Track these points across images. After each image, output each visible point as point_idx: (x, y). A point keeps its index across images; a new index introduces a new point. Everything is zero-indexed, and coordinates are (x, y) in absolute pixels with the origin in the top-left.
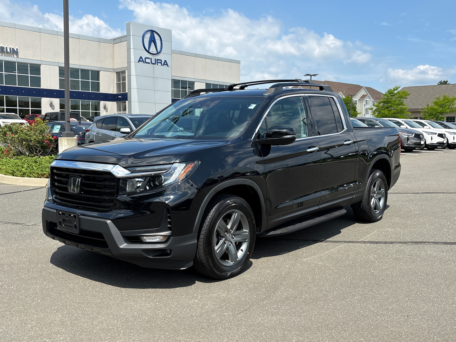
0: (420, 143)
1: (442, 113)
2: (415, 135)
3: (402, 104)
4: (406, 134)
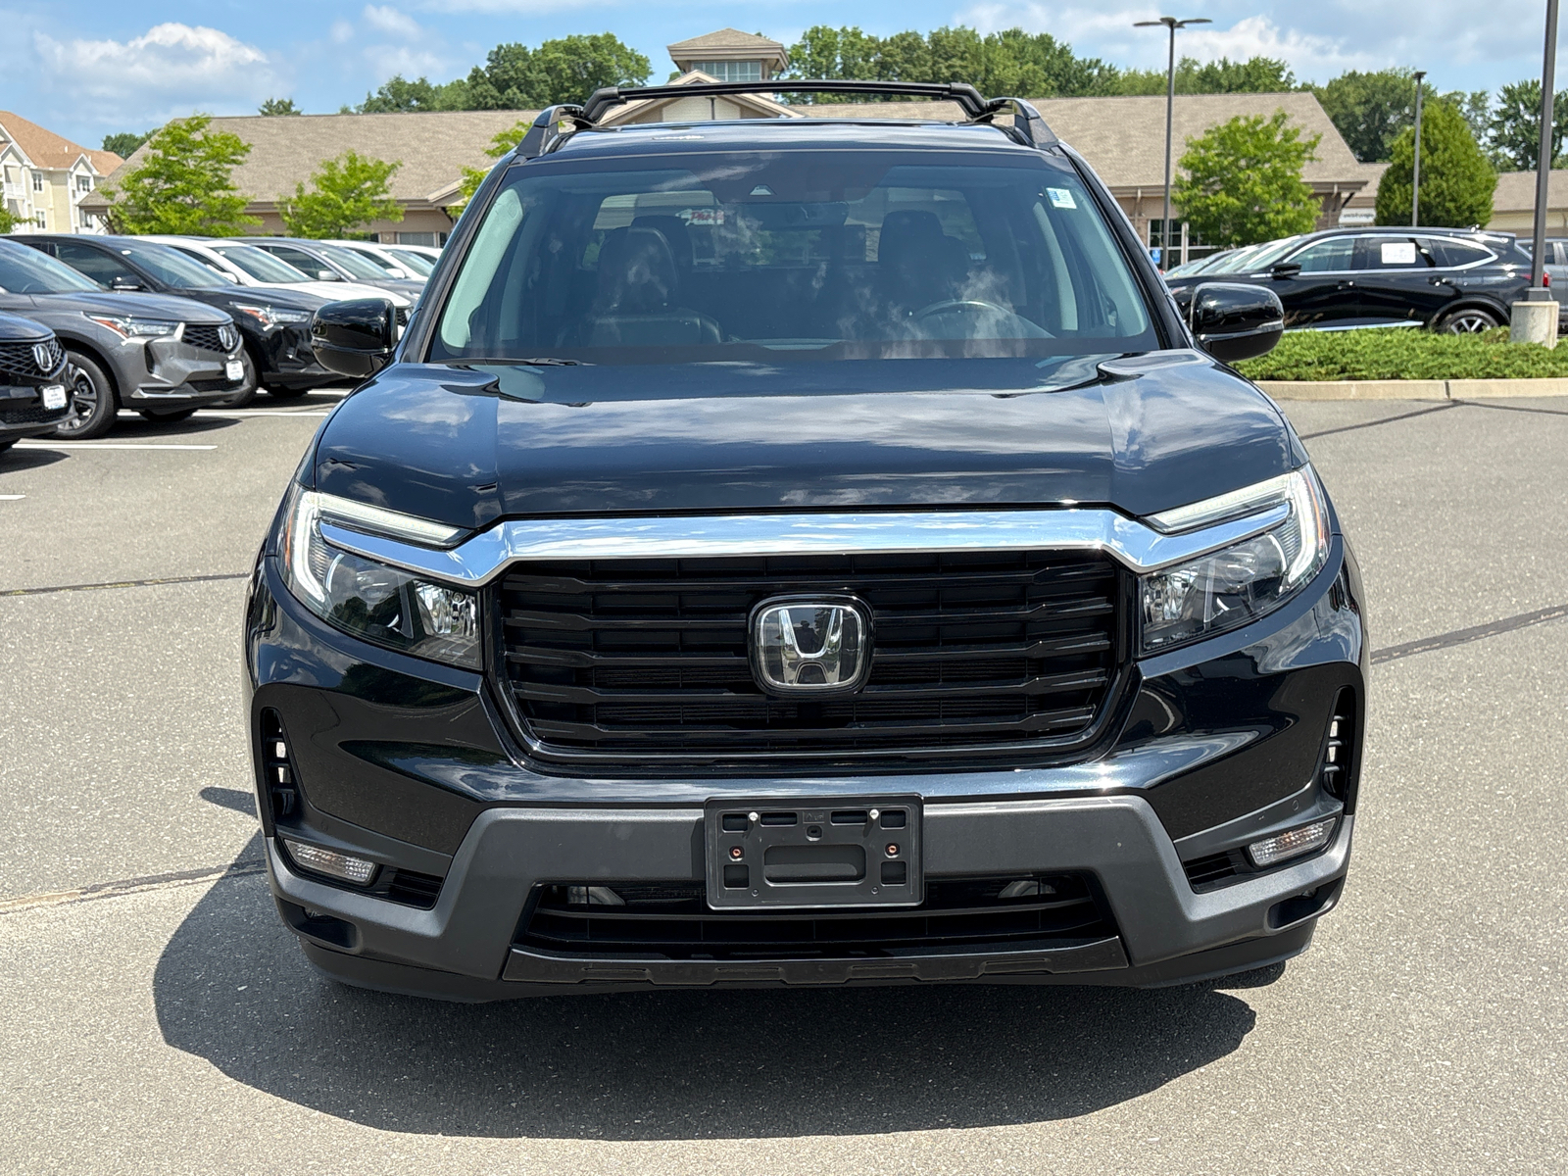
0: (224, 372)
1: (355, 219)
2: (186, 333)
3: (222, 185)
4: (133, 327)
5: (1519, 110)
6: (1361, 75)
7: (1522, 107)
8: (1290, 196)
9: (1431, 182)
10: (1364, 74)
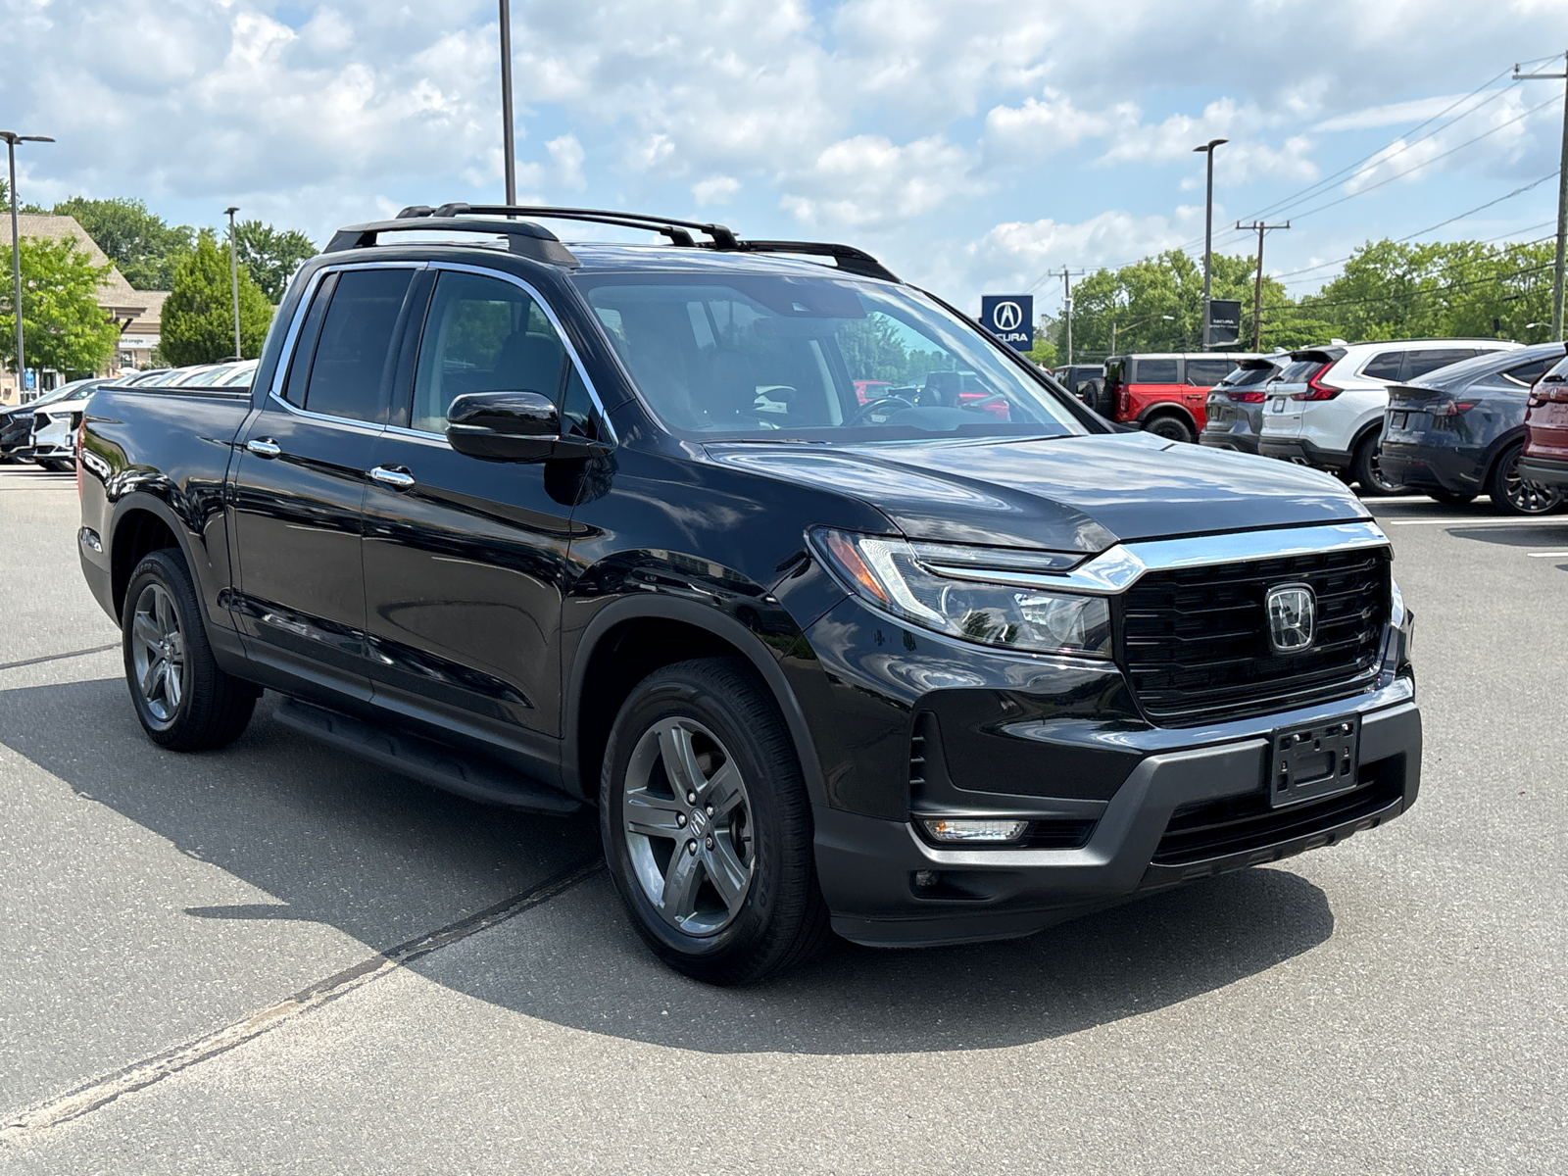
5: (246, 248)
6: (88, 203)
7: (248, 245)
8: (87, 320)
9: (213, 311)
10: (92, 201)
